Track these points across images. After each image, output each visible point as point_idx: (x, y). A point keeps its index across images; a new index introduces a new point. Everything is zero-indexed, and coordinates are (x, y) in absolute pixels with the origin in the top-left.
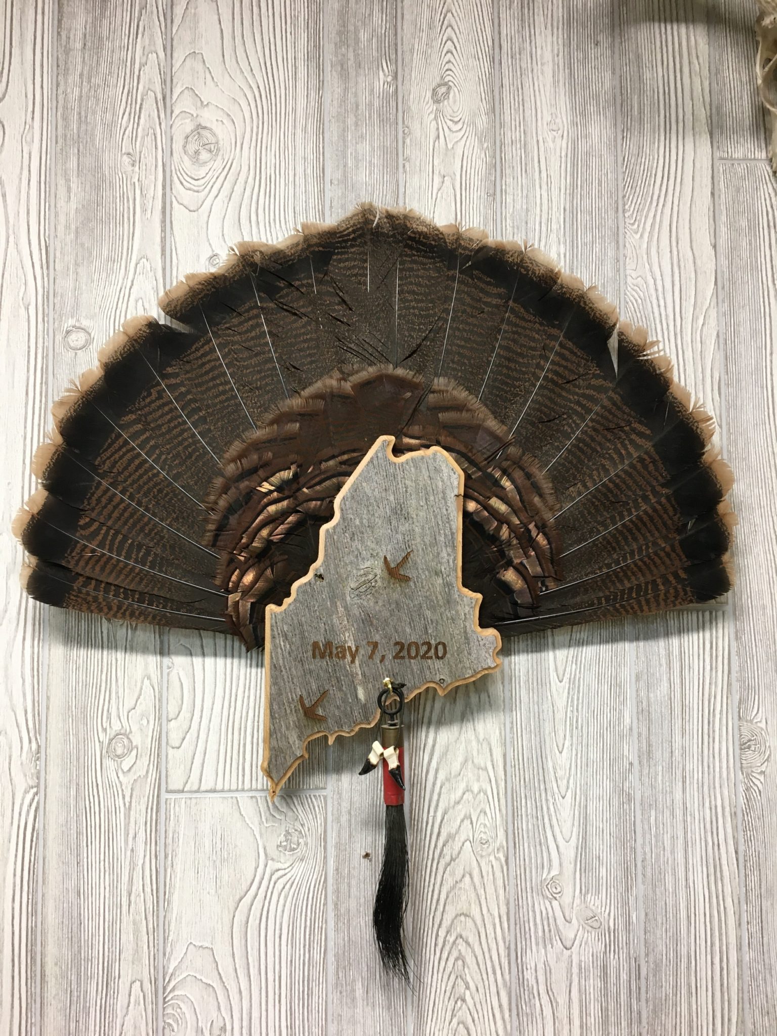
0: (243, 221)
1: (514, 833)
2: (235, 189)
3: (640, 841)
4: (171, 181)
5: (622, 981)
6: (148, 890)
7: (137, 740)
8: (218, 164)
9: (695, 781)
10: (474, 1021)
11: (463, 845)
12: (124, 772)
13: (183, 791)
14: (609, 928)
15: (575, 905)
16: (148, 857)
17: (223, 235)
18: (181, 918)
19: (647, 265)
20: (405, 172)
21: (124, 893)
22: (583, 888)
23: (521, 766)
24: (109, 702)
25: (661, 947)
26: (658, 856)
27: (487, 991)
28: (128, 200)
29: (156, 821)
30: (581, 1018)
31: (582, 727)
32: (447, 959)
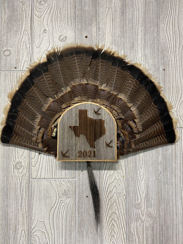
0: (53, 20)
1: (128, 191)
2: (51, 11)
3: (163, 193)
4: (33, 9)
5: (158, 231)
6: (26, 205)
7: (23, 164)
8: (46, 5)
9: (179, 177)
10: (116, 242)
11: (114, 194)
12: (19, 173)
13: (36, 179)
14: (154, 217)
15: (145, 211)
16: (26, 196)
17: (47, 24)
18: (35, 213)
19: (166, 33)
20: (98, 7)
21: (20, 206)
22: (147, 206)
23: (130, 172)
24: (15, 154)
25: (169, 222)
26: (168, 198)
27: (120, 234)
28: (21, 15)
29: (29, 186)
30: (146, 242)
31: (147, 162)
32: (109, 225)
